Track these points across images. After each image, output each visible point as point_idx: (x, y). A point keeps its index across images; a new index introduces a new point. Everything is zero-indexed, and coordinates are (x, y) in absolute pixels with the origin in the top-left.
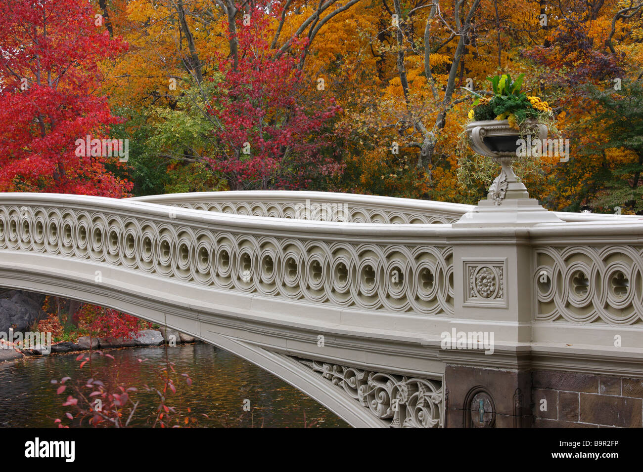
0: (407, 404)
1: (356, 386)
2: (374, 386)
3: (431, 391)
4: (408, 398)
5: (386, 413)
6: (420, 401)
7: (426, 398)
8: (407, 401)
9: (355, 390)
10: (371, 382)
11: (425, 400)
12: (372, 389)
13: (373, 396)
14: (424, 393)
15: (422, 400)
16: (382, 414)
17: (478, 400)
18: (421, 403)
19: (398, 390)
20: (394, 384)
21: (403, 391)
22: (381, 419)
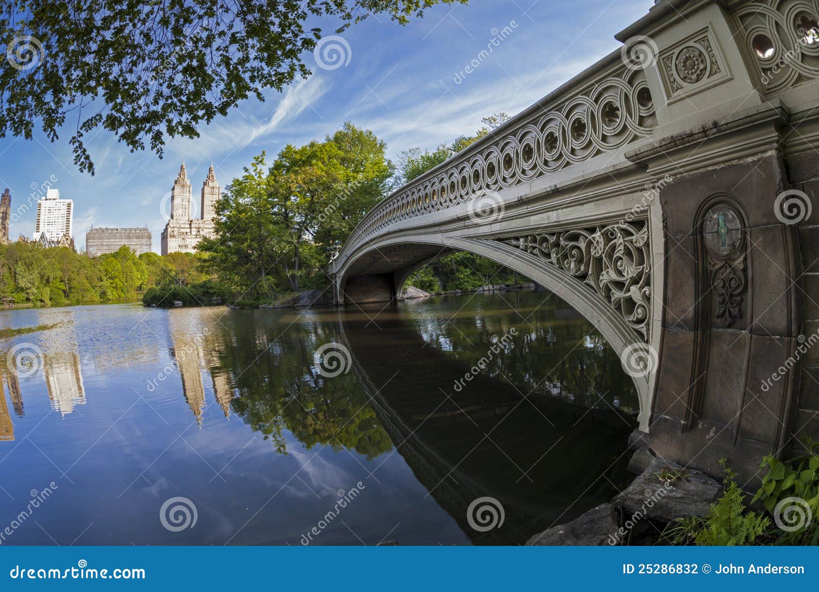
0: (603, 256)
1: (549, 251)
2: (567, 245)
3: (632, 235)
4: (605, 248)
5: (580, 270)
6: (619, 249)
7: (626, 243)
8: (603, 253)
9: (548, 256)
10: (562, 243)
11: (625, 246)
12: (564, 248)
13: (565, 257)
14: (623, 238)
15: (622, 247)
16: (576, 272)
17: (715, 216)
18: (621, 250)
19: (593, 243)
20: (587, 238)
21: (598, 242)
22: (575, 276)
